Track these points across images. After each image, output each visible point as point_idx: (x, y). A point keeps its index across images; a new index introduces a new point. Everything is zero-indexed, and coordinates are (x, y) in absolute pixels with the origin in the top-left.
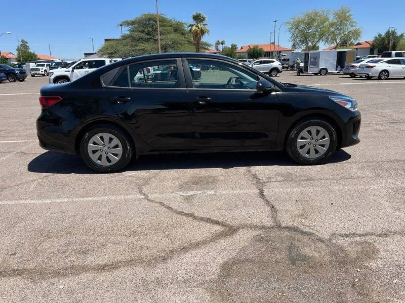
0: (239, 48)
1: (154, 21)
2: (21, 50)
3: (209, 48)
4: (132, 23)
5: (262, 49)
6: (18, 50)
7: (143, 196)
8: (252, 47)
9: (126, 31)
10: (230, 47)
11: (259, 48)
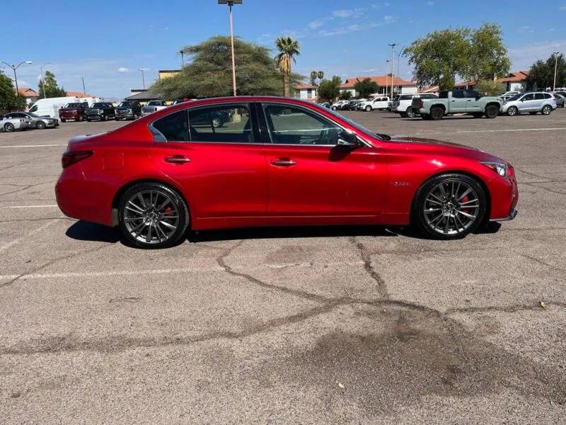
0: (344, 82)
1: (227, 46)
2: (46, 86)
3: (301, 81)
4: (197, 49)
5: (374, 83)
6: (41, 86)
7: (223, 269)
8: (361, 81)
9: (189, 60)
10: (331, 80)
11: (371, 81)
